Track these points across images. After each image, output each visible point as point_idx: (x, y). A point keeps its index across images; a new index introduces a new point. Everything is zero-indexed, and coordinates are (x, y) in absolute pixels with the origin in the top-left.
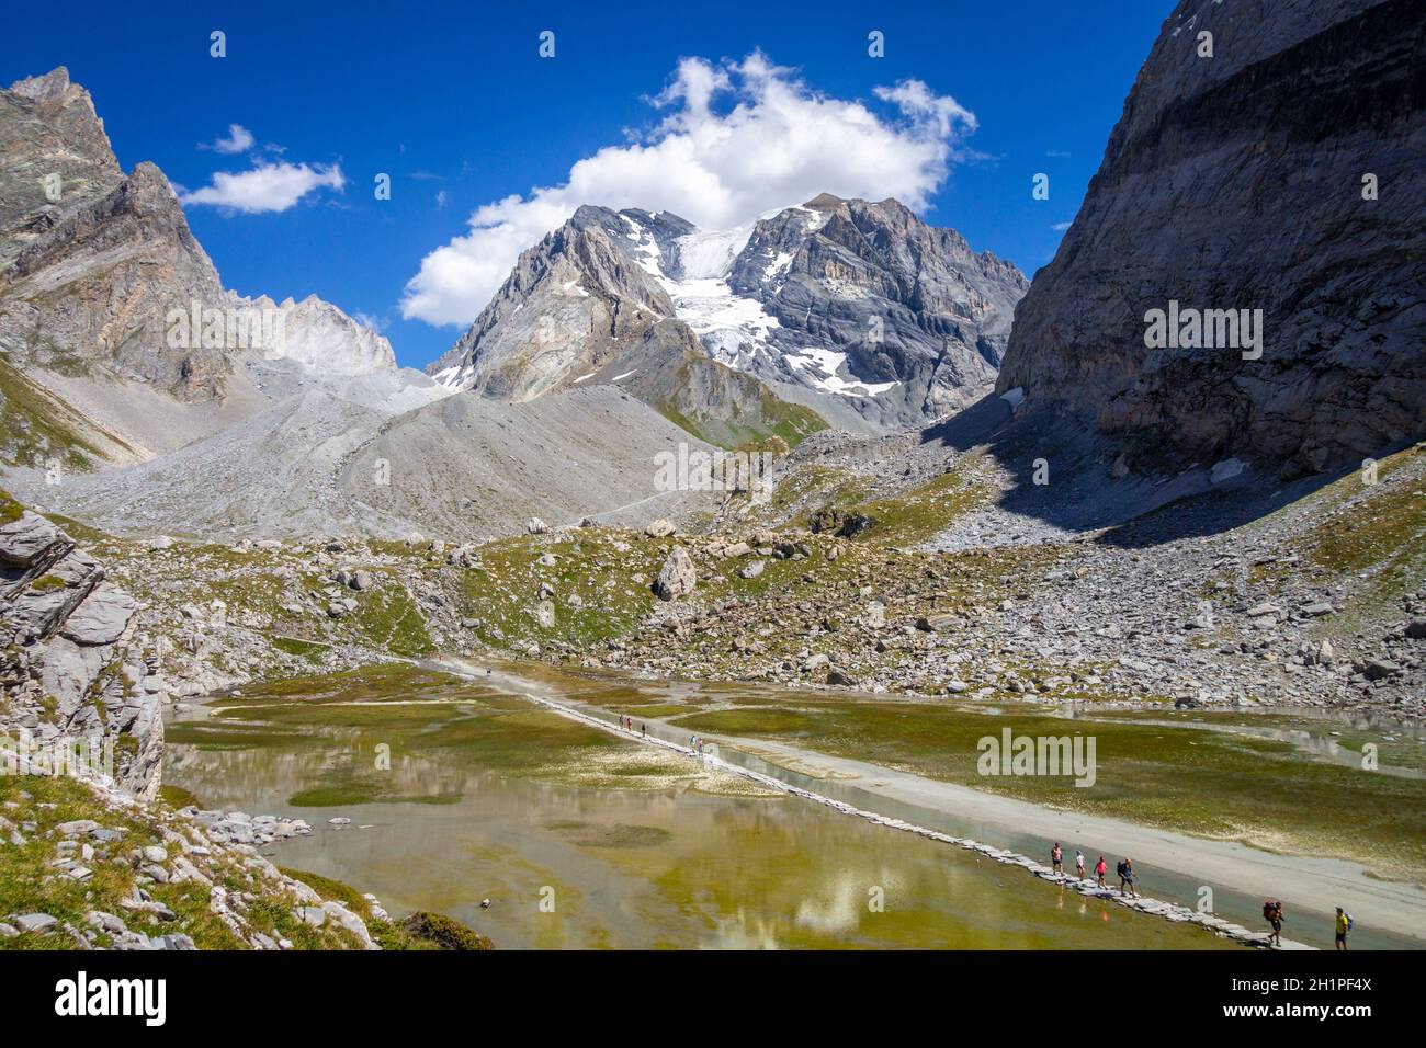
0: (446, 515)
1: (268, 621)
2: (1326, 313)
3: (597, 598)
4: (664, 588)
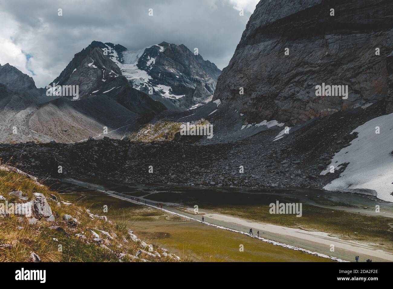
0: (59, 134)
2: (296, 85)
3: (110, 159)
4: (129, 157)
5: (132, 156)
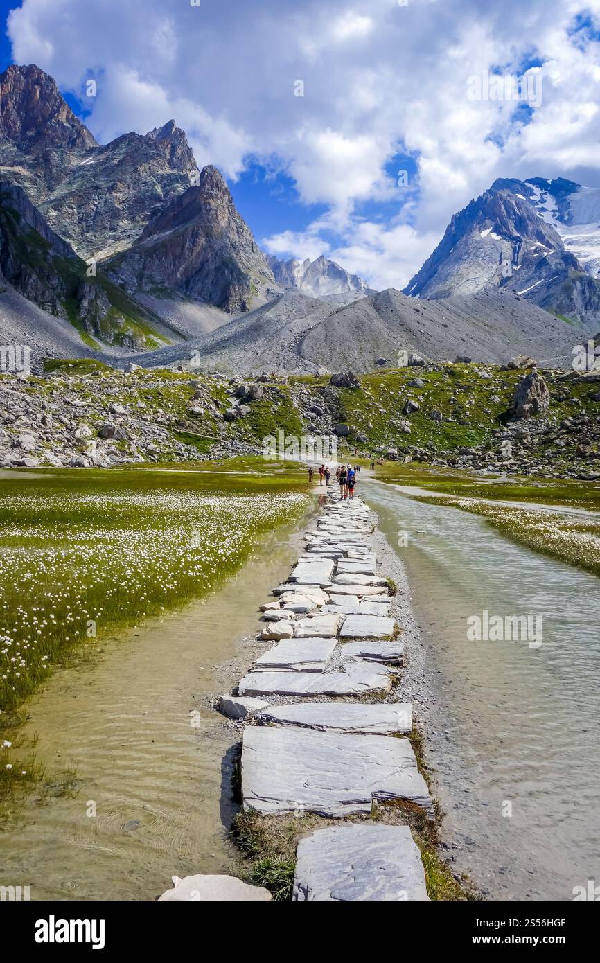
1: (174, 419)
3: (457, 414)
4: (518, 407)
5: (527, 407)
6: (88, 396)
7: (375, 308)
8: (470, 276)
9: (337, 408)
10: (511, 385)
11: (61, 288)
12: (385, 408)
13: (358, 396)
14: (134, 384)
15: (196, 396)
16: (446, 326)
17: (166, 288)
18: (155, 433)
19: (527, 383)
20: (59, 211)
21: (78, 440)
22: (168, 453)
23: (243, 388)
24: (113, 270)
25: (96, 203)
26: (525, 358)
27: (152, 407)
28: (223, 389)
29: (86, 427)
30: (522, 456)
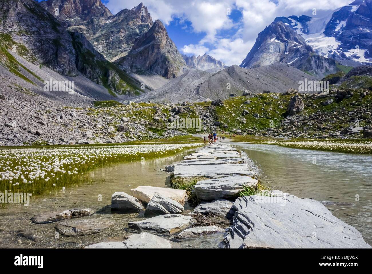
0: (226, 98)
1: (148, 122)
3: (265, 114)
4: (291, 110)
5: (295, 110)
6: (112, 115)
7: (228, 73)
8: (268, 58)
9: (215, 115)
10: (287, 101)
11: (100, 73)
12: (234, 113)
13: (223, 109)
14: (131, 109)
15: (156, 112)
16: (258, 79)
17: (142, 71)
18: (140, 128)
19: (294, 100)
20: (98, 42)
21: (109, 133)
22: (146, 136)
23: (175, 108)
24: (120, 64)
25: (112, 38)
26: (292, 89)
27: (138, 118)
28: (167, 109)
29: (112, 127)
30: (294, 130)
